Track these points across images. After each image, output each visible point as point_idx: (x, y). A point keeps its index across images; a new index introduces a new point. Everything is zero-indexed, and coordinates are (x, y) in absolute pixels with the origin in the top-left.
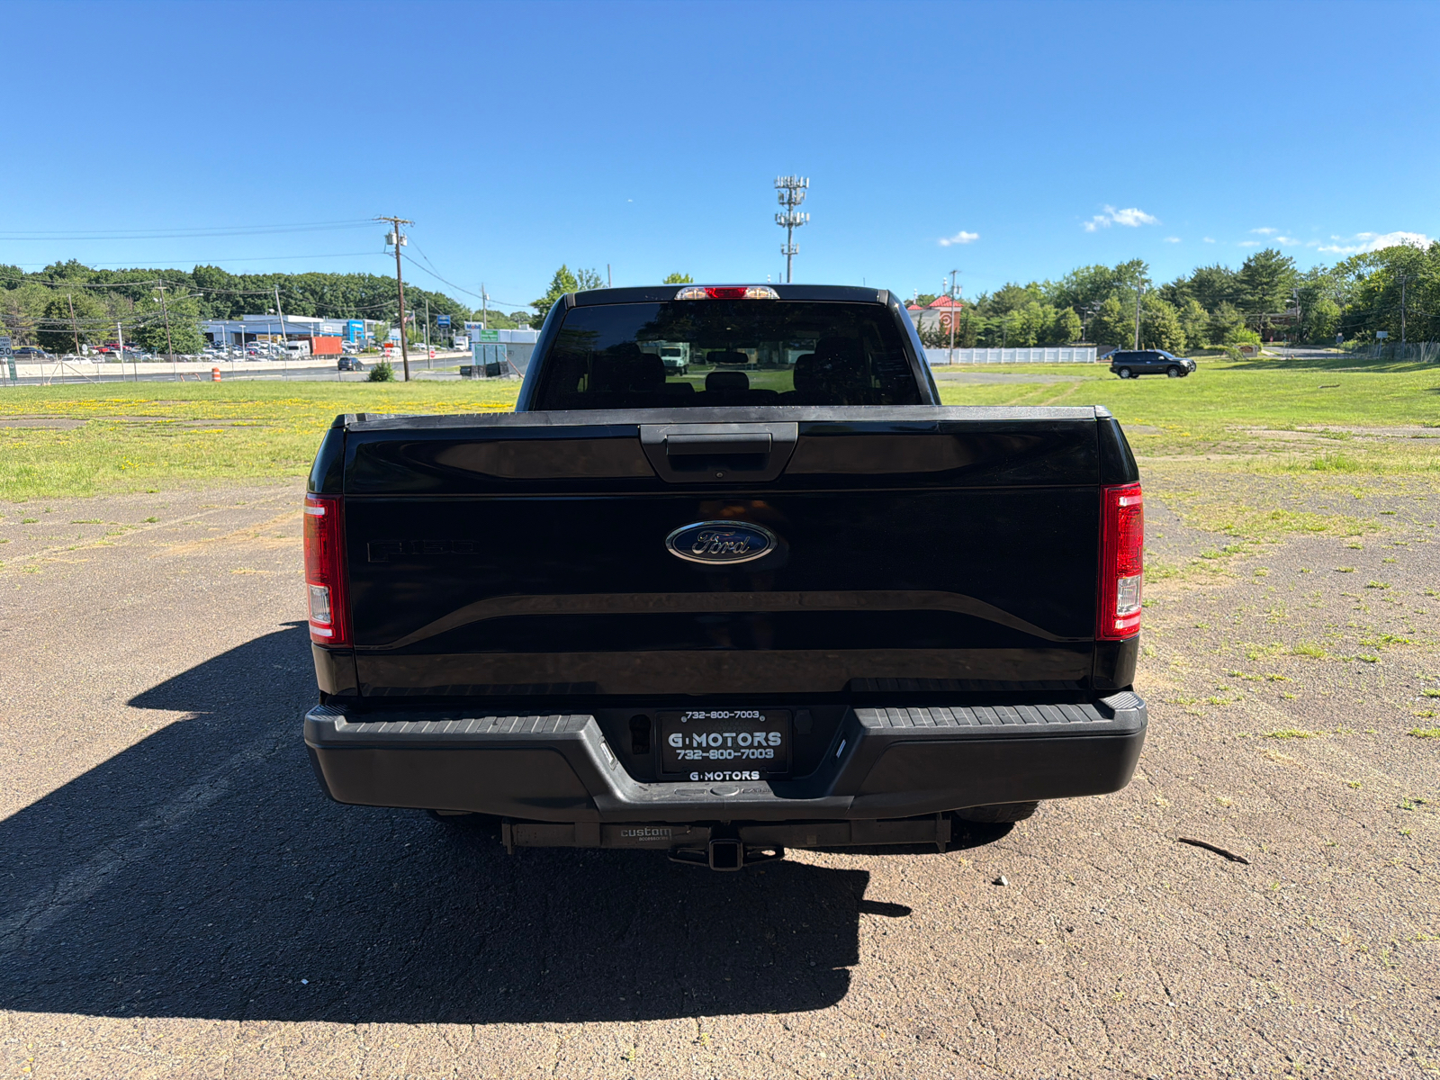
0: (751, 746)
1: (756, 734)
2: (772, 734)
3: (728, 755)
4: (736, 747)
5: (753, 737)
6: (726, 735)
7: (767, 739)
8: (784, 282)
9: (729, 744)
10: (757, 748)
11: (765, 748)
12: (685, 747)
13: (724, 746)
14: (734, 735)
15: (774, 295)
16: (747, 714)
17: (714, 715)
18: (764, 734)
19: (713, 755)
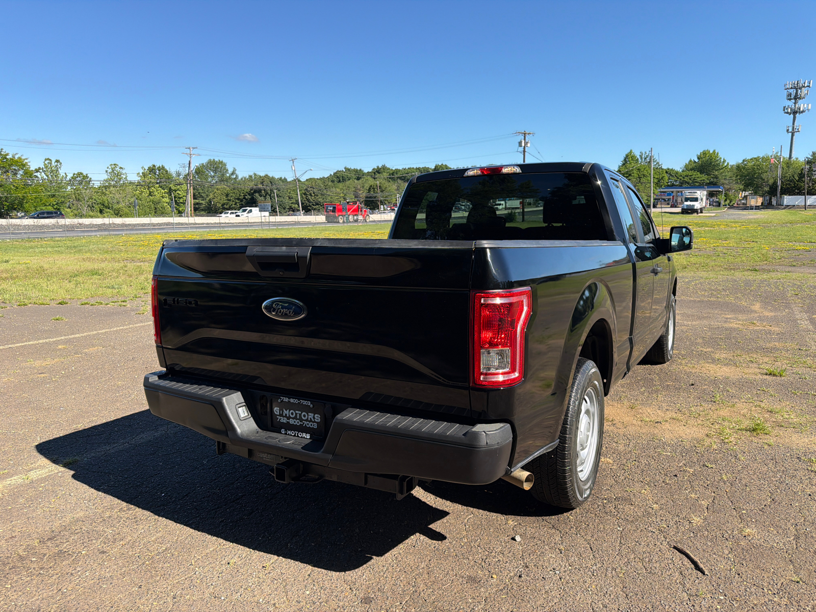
0: (307, 420)
1: (310, 414)
2: (316, 415)
3: (298, 423)
4: (301, 420)
5: (308, 415)
6: (297, 412)
7: (314, 418)
8: (522, 162)
9: (298, 417)
10: (310, 422)
11: (313, 422)
12: (281, 415)
13: (295, 418)
14: (300, 412)
15: (518, 170)
16: (305, 402)
17: (292, 400)
18: (313, 414)
19: (292, 421)
